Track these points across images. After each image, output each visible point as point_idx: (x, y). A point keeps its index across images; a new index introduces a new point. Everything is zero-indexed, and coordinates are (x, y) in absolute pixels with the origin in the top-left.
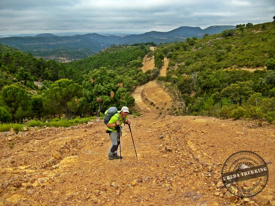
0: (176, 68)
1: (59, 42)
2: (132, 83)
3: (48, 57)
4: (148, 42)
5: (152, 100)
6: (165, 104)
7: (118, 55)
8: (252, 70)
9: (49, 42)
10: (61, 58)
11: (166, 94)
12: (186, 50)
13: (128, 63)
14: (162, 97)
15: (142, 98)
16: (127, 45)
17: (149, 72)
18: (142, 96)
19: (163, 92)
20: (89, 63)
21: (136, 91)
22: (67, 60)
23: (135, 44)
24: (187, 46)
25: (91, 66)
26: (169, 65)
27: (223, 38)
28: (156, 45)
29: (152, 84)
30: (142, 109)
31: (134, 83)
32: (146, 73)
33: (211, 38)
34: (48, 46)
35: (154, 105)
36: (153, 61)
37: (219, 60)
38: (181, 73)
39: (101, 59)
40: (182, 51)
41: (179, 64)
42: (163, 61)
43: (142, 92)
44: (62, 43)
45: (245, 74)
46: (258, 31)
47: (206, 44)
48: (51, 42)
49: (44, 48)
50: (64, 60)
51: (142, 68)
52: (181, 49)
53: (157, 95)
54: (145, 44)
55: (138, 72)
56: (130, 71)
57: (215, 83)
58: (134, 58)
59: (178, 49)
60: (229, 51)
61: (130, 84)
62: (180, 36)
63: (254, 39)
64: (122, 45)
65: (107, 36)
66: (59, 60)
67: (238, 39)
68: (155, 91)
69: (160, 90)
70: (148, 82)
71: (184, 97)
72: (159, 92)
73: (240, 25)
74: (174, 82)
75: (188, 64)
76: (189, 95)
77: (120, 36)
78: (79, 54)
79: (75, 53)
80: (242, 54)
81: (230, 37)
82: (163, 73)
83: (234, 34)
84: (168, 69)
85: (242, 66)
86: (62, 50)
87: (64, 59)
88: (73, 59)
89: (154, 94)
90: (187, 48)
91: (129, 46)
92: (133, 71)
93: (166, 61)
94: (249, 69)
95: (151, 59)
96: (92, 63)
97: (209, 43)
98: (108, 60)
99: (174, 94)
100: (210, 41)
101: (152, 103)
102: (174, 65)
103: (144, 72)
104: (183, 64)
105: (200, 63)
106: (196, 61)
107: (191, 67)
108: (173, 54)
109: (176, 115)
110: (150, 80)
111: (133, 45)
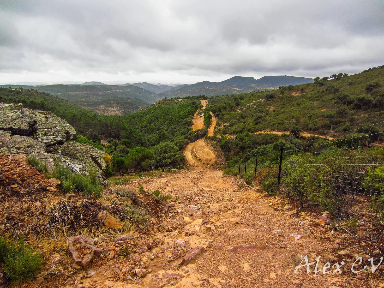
0: (222, 127)
1: (109, 92)
2: (183, 142)
3: (97, 107)
4: (199, 95)
5: (200, 156)
6: (210, 160)
7: (170, 110)
8: (280, 134)
9: (98, 91)
10: (111, 108)
11: (211, 152)
12: (232, 110)
13: (180, 121)
14: (208, 154)
15: (192, 154)
16: (179, 98)
17: (198, 131)
18: (192, 153)
19: (209, 150)
20: (143, 118)
21: (187, 148)
22: (117, 110)
23: (187, 97)
24: (233, 106)
25: (144, 121)
26: (216, 124)
27: (266, 100)
28: (207, 97)
29: (201, 142)
30: (191, 164)
31: (186, 142)
32: (196, 132)
33: (255, 99)
34: (97, 95)
35: (201, 162)
36: (202, 119)
37: (257, 124)
38: (224, 133)
39: (154, 114)
40: (228, 111)
41: (225, 124)
42: (211, 120)
43: (192, 149)
44: (111, 93)
45: (274, 138)
46: (297, 93)
47: (250, 105)
48: (99, 91)
49: (93, 97)
50: (114, 111)
51: (193, 127)
52: (228, 110)
53: (204, 153)
54: (196, 97)
55: (189, 130)
56: (182, 129)
57: (249, 144)
58: (185, 116)
59: (225, 108)
60: (267, 114)
61: (181, 143)
62: (233, 87)
63: (291, 102)
64: (174, 98)
65: (157, 85)
66: (109, 110)
67: (278, 101)
68: (203, 149)
69: (206, 149)
70: (197, 140)
71: (225, 155)
72: (206, 150)
73: (283, 87)
74: (218, 142)
75: (232, 125)
76: (229, 154)
77: (172, 85)
78: (130, 104)
79: (126, 104)
80: (276, 119)
81: (271, 99)
82: (211, 132)
83: (275, 96)
84: (215, 128)
85: (274, 130)
86: (112, 100)
87: (114, 109)
88: (123, 109)
89: (201, 152)
90: (233, 108)
91: (181, 99)
92: (185, 130)
93: (214, 120)
94: (278, 133)
95: (201, 117)
96: (145, 119)
97: (253, 104)
98: (161, 116)
99: (218, 151)
100: (254, 103)
101: (200, 160)
102: (220, 125)
103: (194, 130)
104: (228, 124)
105: (242, 124)
106: (239, 122)
107: (234, 128)
108: (220, 114)
109: (218, 169)
110: (199, 137)
111: (184, 98)
